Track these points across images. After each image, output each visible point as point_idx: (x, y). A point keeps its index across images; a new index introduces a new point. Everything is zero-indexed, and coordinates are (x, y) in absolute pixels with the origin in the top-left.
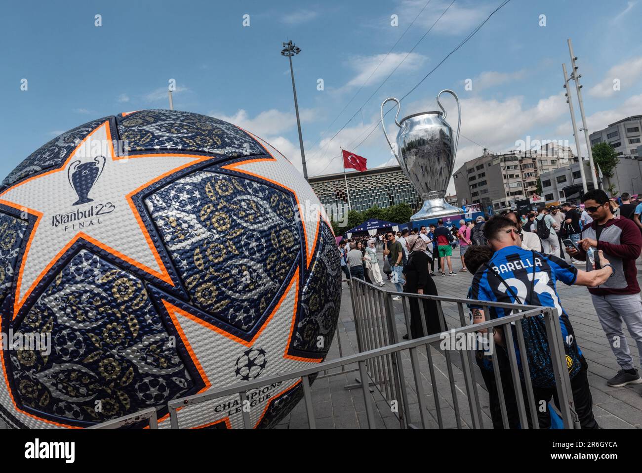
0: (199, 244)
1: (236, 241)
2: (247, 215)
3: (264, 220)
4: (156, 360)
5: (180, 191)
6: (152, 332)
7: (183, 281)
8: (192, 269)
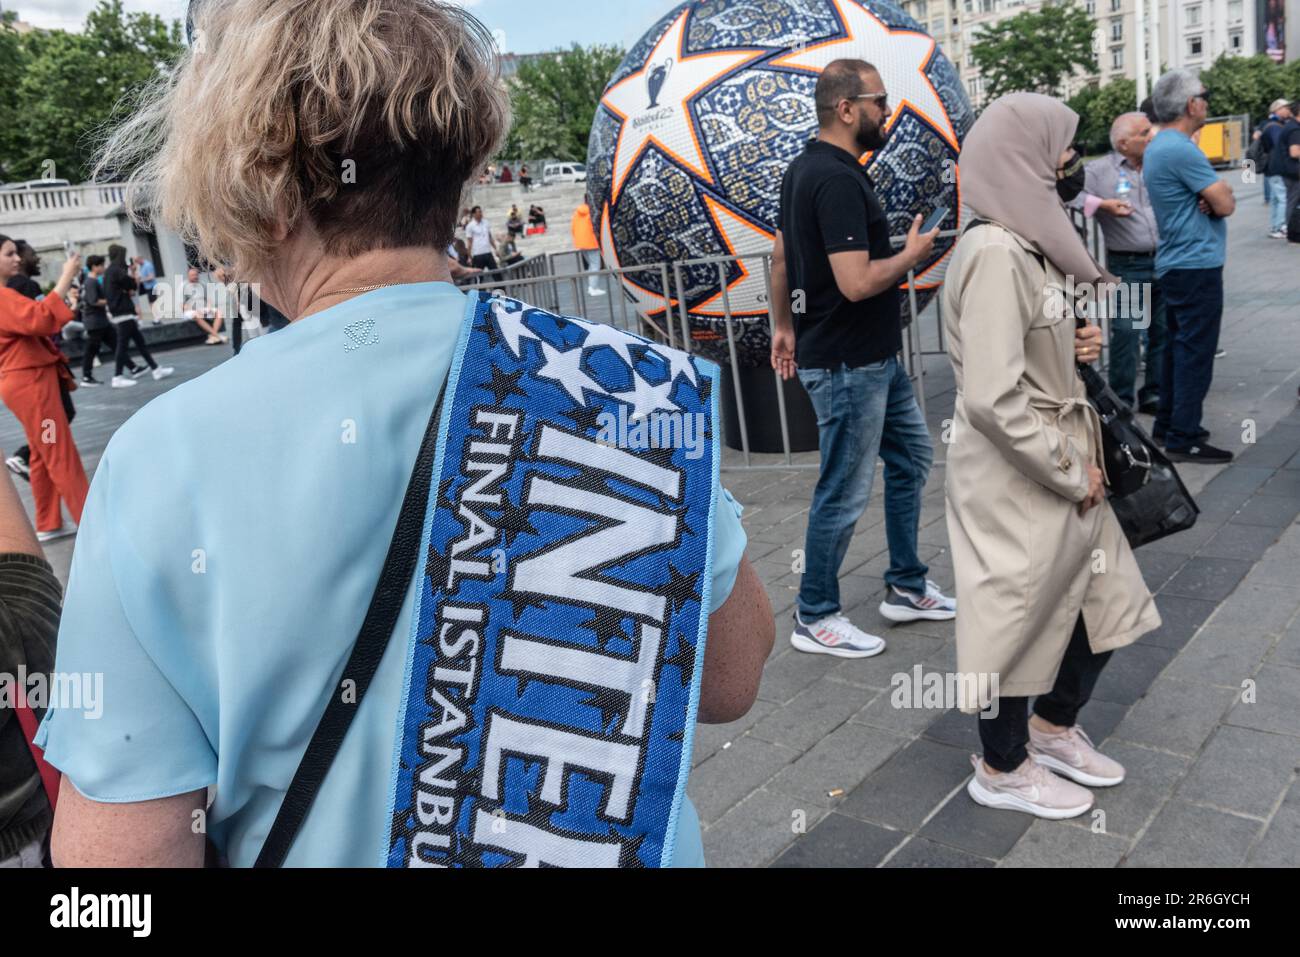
0: (734, 147)
1: (770, 143)
2: (785, 116)
3: (805, 120)
4: (702, 246)
5: (724, 93)
6: (697, 222)
7: (720, 179)
8: (728, 169)
